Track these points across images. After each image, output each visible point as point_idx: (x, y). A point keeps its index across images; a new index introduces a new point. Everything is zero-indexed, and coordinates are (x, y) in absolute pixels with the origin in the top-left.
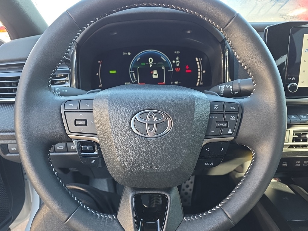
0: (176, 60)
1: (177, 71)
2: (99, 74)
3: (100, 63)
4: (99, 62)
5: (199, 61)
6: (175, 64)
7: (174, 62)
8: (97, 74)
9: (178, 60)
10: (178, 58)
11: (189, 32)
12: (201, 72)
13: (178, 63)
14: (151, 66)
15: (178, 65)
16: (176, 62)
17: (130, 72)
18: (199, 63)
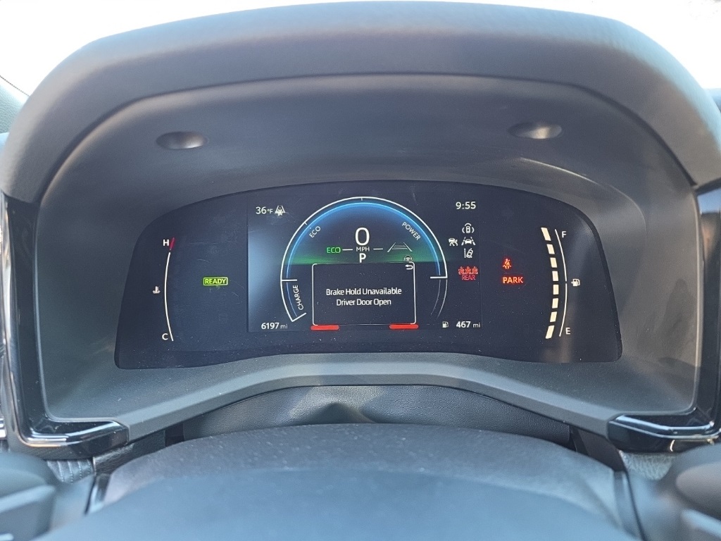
0: (460, 237)
1: (465, 278)
2: (161, 289)
3: (167, 248)
4: (166, 243)
5: (554, 242)
6: (460, 249)
7: (452, 241)
8: (157, 291)
9: (468, 236)
10: (468, 229)
11: (541, 133)
12: (561, 283)
13: (468, 246)
14: (362, 257)
15: (469, 255)
16: (459, 242)
17: (281, 280)
18: (556, 248)
